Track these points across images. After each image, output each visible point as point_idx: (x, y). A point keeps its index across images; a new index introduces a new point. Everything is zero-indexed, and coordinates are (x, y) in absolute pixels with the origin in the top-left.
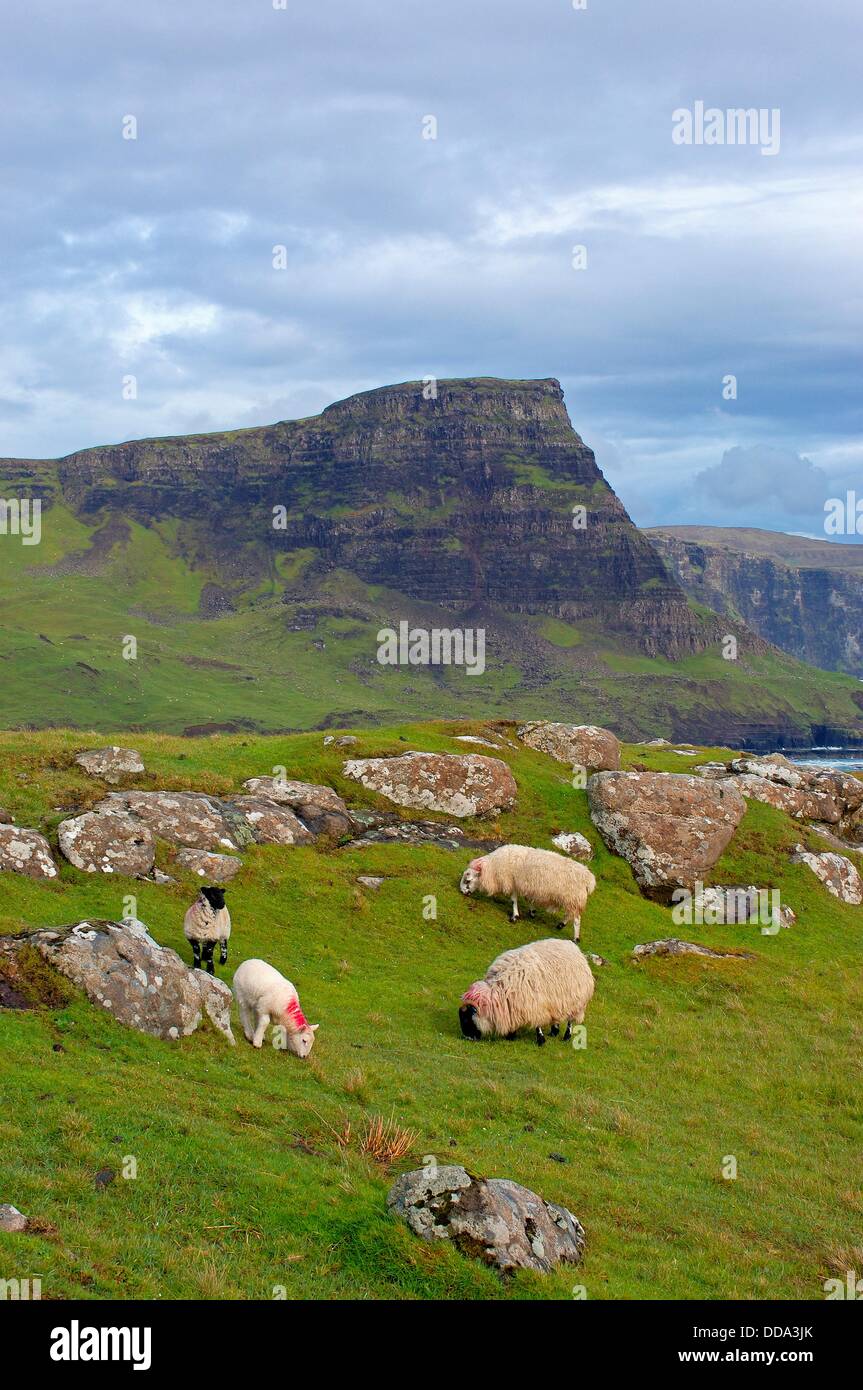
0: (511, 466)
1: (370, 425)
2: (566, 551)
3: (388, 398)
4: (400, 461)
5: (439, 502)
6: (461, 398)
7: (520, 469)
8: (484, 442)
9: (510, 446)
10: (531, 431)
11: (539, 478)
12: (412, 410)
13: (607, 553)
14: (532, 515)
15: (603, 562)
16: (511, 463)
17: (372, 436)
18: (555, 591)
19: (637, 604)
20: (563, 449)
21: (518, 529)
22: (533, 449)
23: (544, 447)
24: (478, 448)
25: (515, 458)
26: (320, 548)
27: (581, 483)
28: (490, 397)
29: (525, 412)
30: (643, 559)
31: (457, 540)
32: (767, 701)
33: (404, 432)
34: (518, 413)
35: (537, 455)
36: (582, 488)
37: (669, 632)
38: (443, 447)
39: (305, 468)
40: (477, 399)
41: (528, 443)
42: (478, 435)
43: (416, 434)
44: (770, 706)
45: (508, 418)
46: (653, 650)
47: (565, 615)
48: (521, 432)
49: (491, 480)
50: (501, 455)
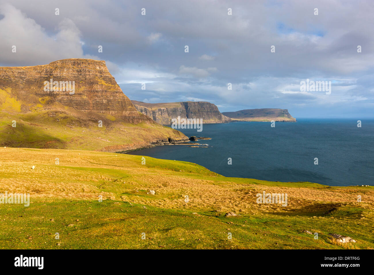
0: (97, 80)
1: (62, 68)
2: (111, 100)
3: (67, 62)
4: (70, 77)
5: (80, 87)
6: (85, 63)
7: (99, 80)
8: (91, 74)
9: (96, 75)
10: (101, 72)
11: (103, 82)
12: (73, 65)
13: (119, 100)
14: (103, 91)
15: (118, 102)
16: (97, 79)
17: (63, 70)
18: (109, 108)
19: (127, 112)
20: (108, 77)
21: (100, 94)
22: (101, 76)
23: (104, 76)
24: (89, 75)
25: (98, 78)
26: (50, 96)
27: (113, 84)
28: (92, 64)
29: (99, 68)
30: (127, 102)
31: (85, 96)
32: (158, 133)
33: (71, 70)
34: (98, 68)
35: (102, 78)
36: (113, 86)
37: (134, 118)
38: (81, 75)
39: (45, 77)
40: (89, 64)
41: (100, 75)
42: (89, 72)
43: (74, 71)
44: (159, 134)
45: (96, 69)
46: (131, 122)
47: (111, 114)
48: (99, 72)
49: (93, 82)
50: (95, 77)
